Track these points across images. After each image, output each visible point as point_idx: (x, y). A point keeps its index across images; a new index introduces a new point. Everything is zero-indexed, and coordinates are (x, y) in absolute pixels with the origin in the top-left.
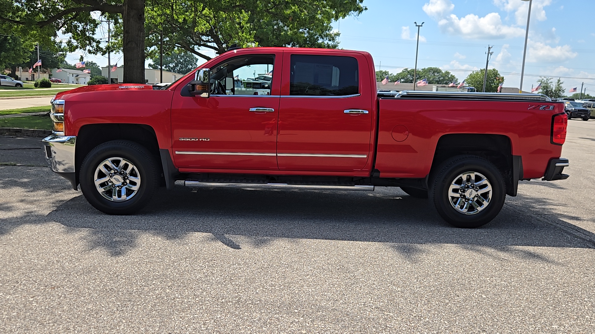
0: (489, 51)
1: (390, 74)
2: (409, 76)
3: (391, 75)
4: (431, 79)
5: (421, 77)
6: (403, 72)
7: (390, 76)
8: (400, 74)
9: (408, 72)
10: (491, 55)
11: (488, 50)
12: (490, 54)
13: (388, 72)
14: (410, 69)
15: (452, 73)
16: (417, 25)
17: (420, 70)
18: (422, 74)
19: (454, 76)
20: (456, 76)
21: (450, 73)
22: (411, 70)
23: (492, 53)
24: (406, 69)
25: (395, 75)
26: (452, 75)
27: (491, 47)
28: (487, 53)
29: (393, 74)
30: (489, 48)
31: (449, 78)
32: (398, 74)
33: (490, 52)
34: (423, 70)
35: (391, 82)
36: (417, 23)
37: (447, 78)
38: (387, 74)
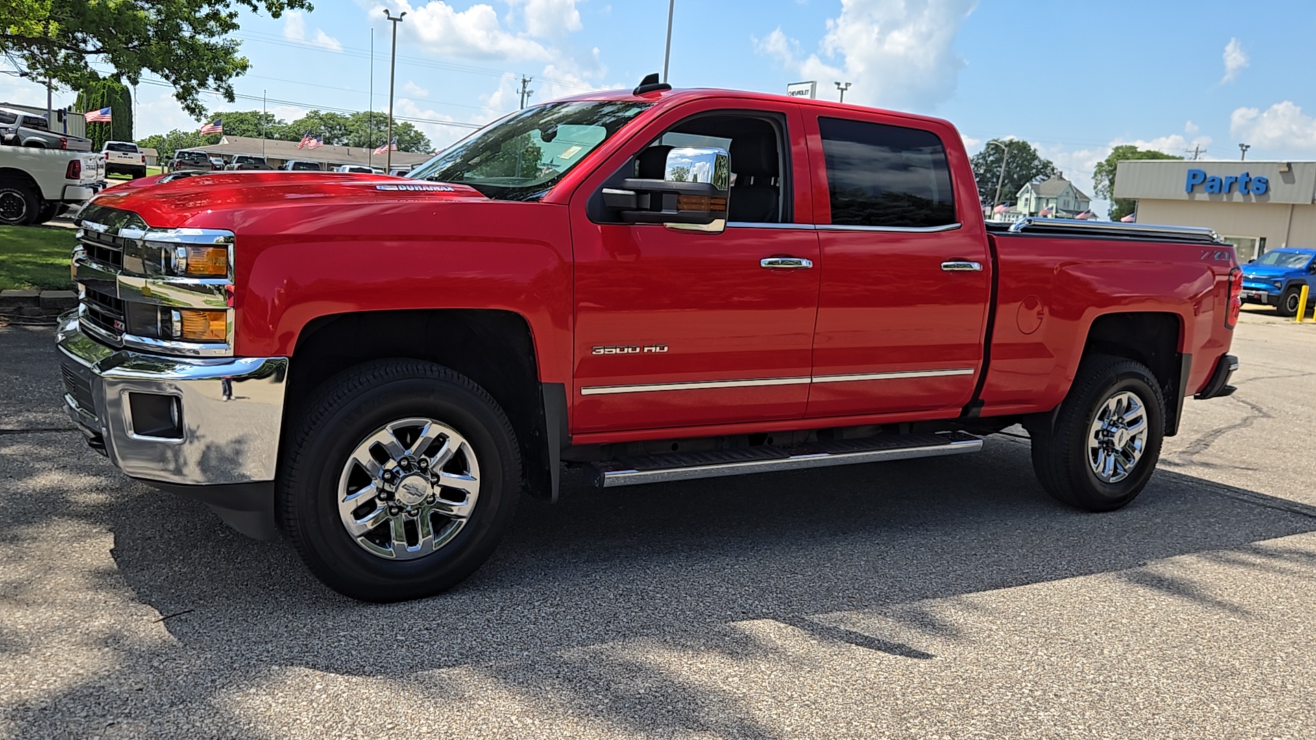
0: (524, 87)
1: (277, 121)
2: (323, 128)
3: (279, 123)
4: (374, 137)
5: (351, 132)
6: (309, 117)
7: (277, 125)
8: (302, 121)
9: (321, 119)
10: (528, 96)
11: (522, 85)
12: (526, 95)
13: (273, 116)
14: (325, 113)
15: (418, 127)
16: (391, 16)
17: (348, 116)
18: (353, 125)
19: (420, 134)
20: (427, 135)
21: (414, 127)
22: (326, 115)
23: (532, 92)
24: (316, 113)
25: (290, 123)
26: (416, 132)
27: (527, 79)
28: (521, 91)
29: (285, 122)
30: (524, 81)
31: (411, 138)
32: (295, 121)
33: (527, 90)
34: (353, 115)
35: (280, 139)
36: (390, 12)
37: (407, 138)
38: (271, 120)
